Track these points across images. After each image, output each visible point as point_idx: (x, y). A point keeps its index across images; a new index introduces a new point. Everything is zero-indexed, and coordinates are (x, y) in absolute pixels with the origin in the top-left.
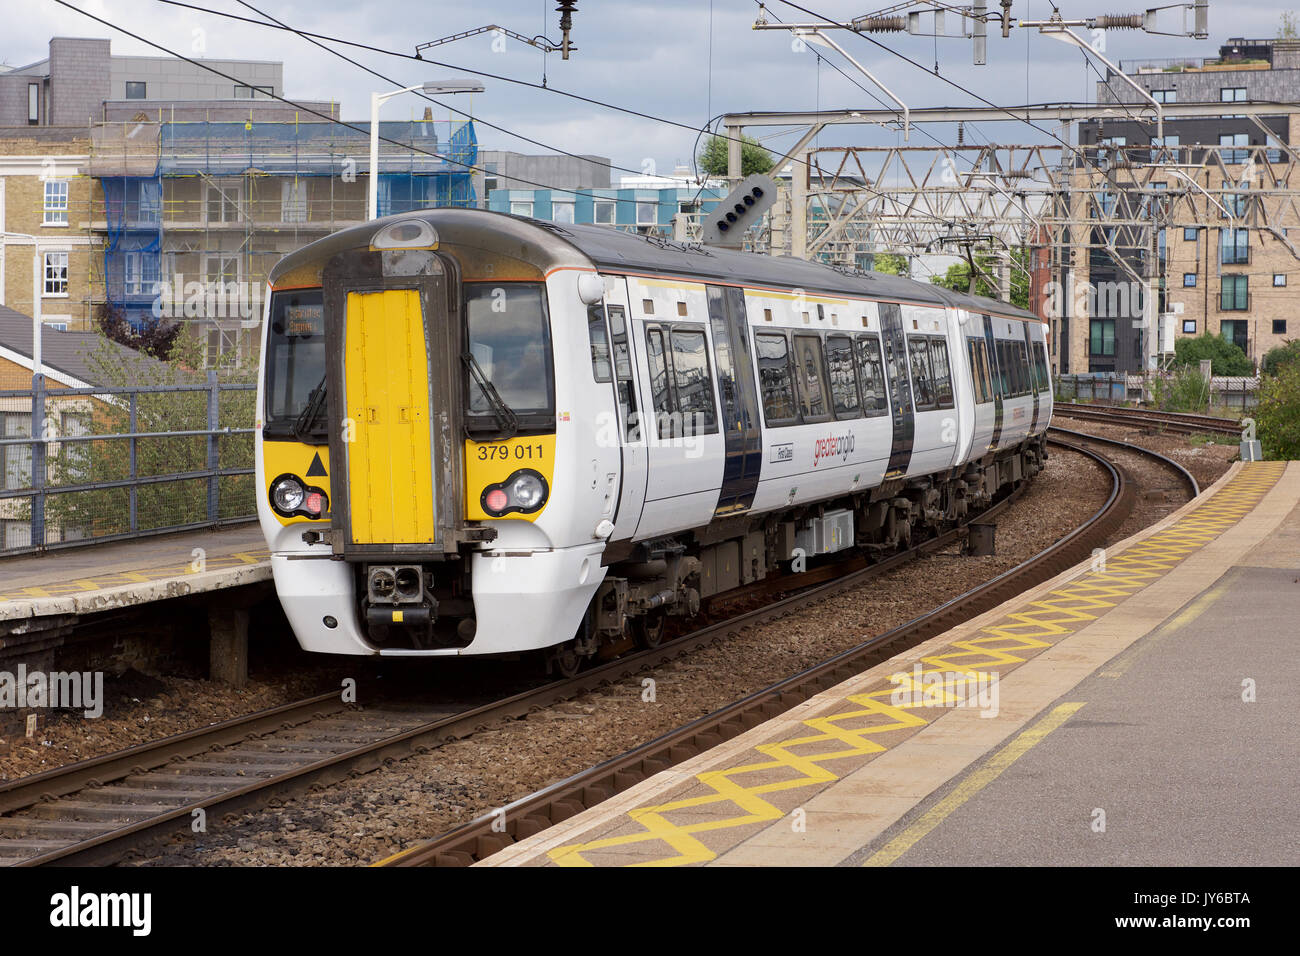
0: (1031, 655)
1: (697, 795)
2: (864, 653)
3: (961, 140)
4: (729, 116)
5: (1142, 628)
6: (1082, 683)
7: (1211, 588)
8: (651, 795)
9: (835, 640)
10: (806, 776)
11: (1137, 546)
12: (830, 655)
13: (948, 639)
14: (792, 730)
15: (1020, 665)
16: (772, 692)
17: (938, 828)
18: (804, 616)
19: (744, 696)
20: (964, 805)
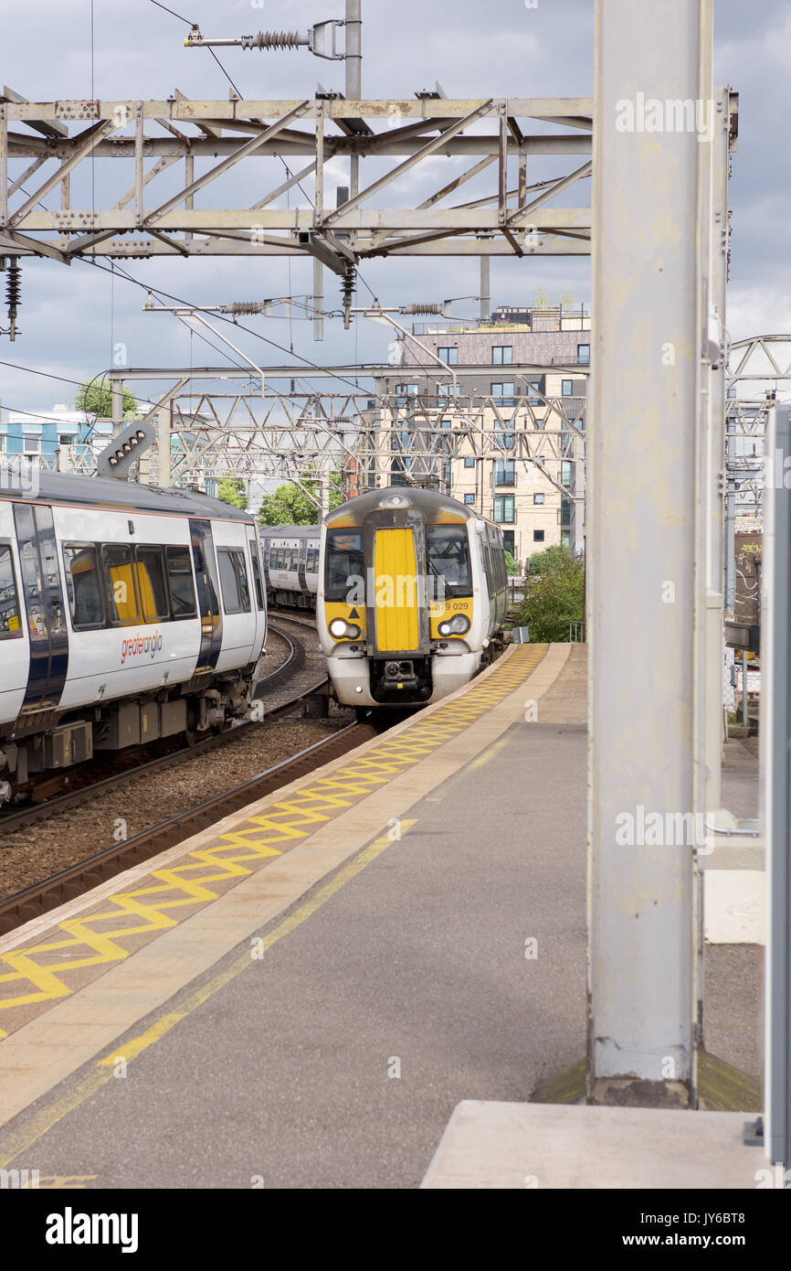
0: (375, 788)
1: (155, 885)
2: (238, 793)
3: (293, 389)
4: (112, 372)
5: (451, 768)
6: (414, 806)
7: (500, 738)
8: (121, 887)
9: (213, 784)
10: (228, 872)
11: (442, 709)
12: (211, 795)
13: (313, 777)
14: (211, 842)
15: (368, 795)
16: (173, 823)
17: (327, 902)
18: (186, 767)
19: (149, 827)
20: (343, 887)
